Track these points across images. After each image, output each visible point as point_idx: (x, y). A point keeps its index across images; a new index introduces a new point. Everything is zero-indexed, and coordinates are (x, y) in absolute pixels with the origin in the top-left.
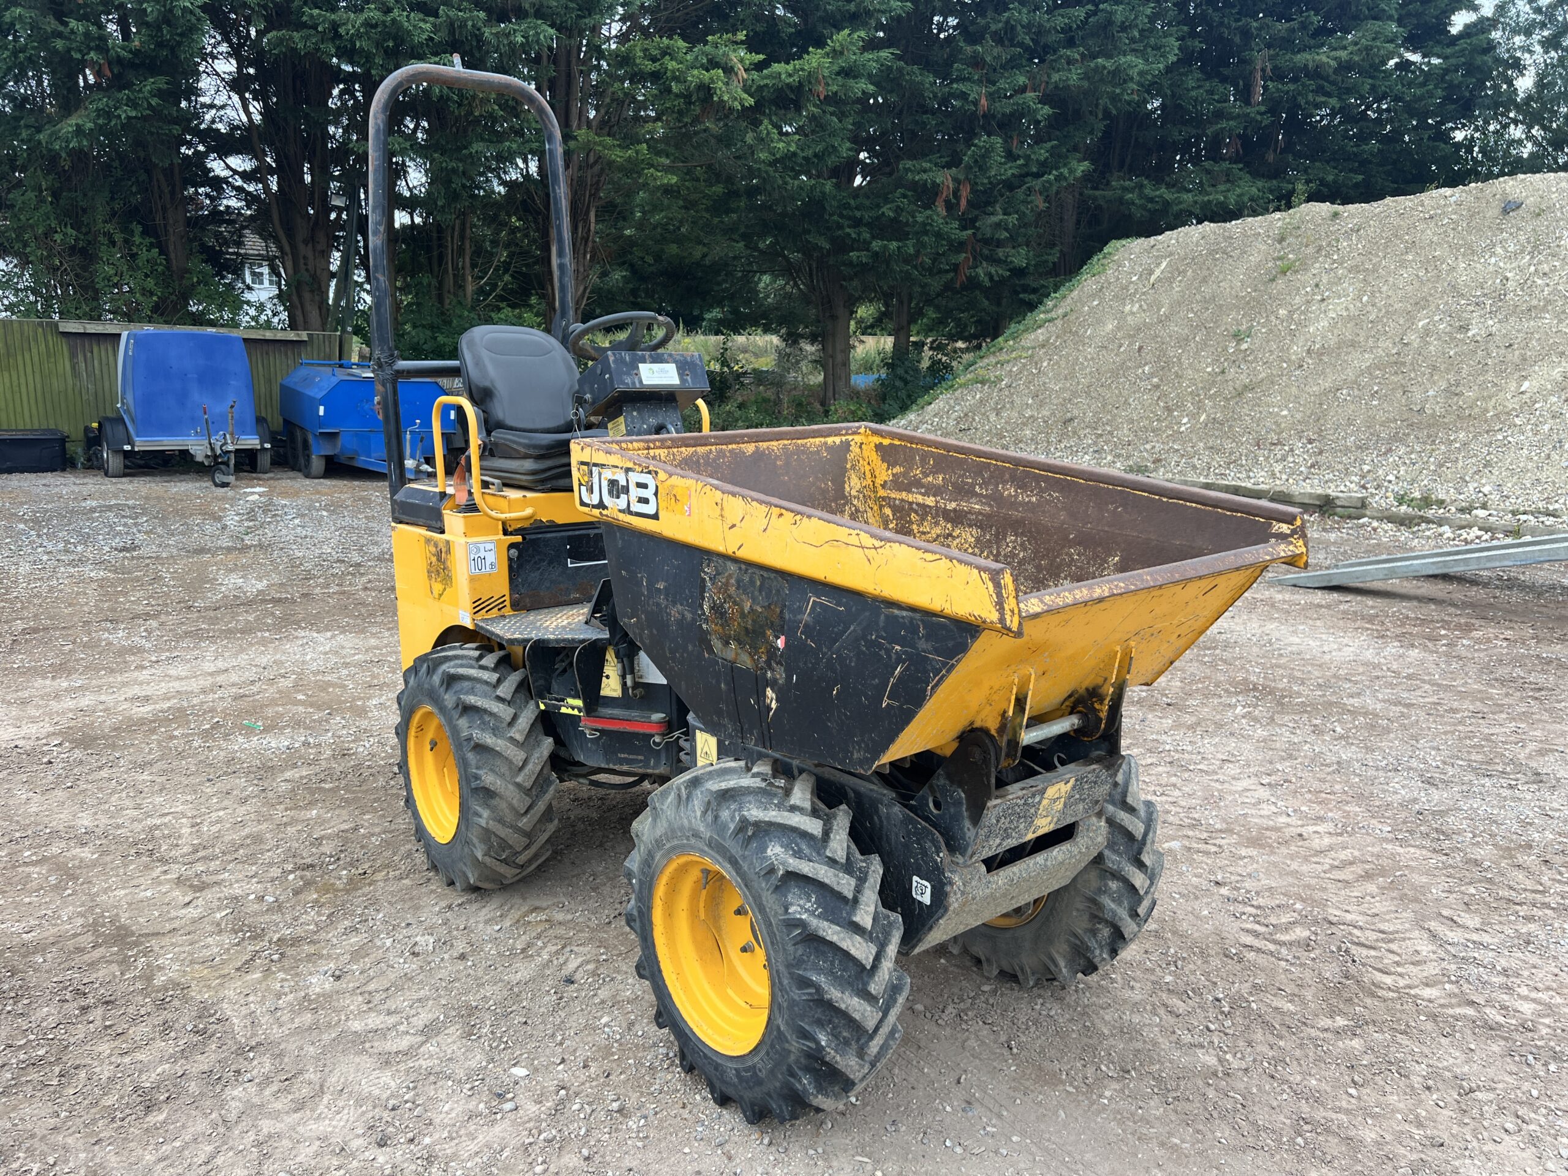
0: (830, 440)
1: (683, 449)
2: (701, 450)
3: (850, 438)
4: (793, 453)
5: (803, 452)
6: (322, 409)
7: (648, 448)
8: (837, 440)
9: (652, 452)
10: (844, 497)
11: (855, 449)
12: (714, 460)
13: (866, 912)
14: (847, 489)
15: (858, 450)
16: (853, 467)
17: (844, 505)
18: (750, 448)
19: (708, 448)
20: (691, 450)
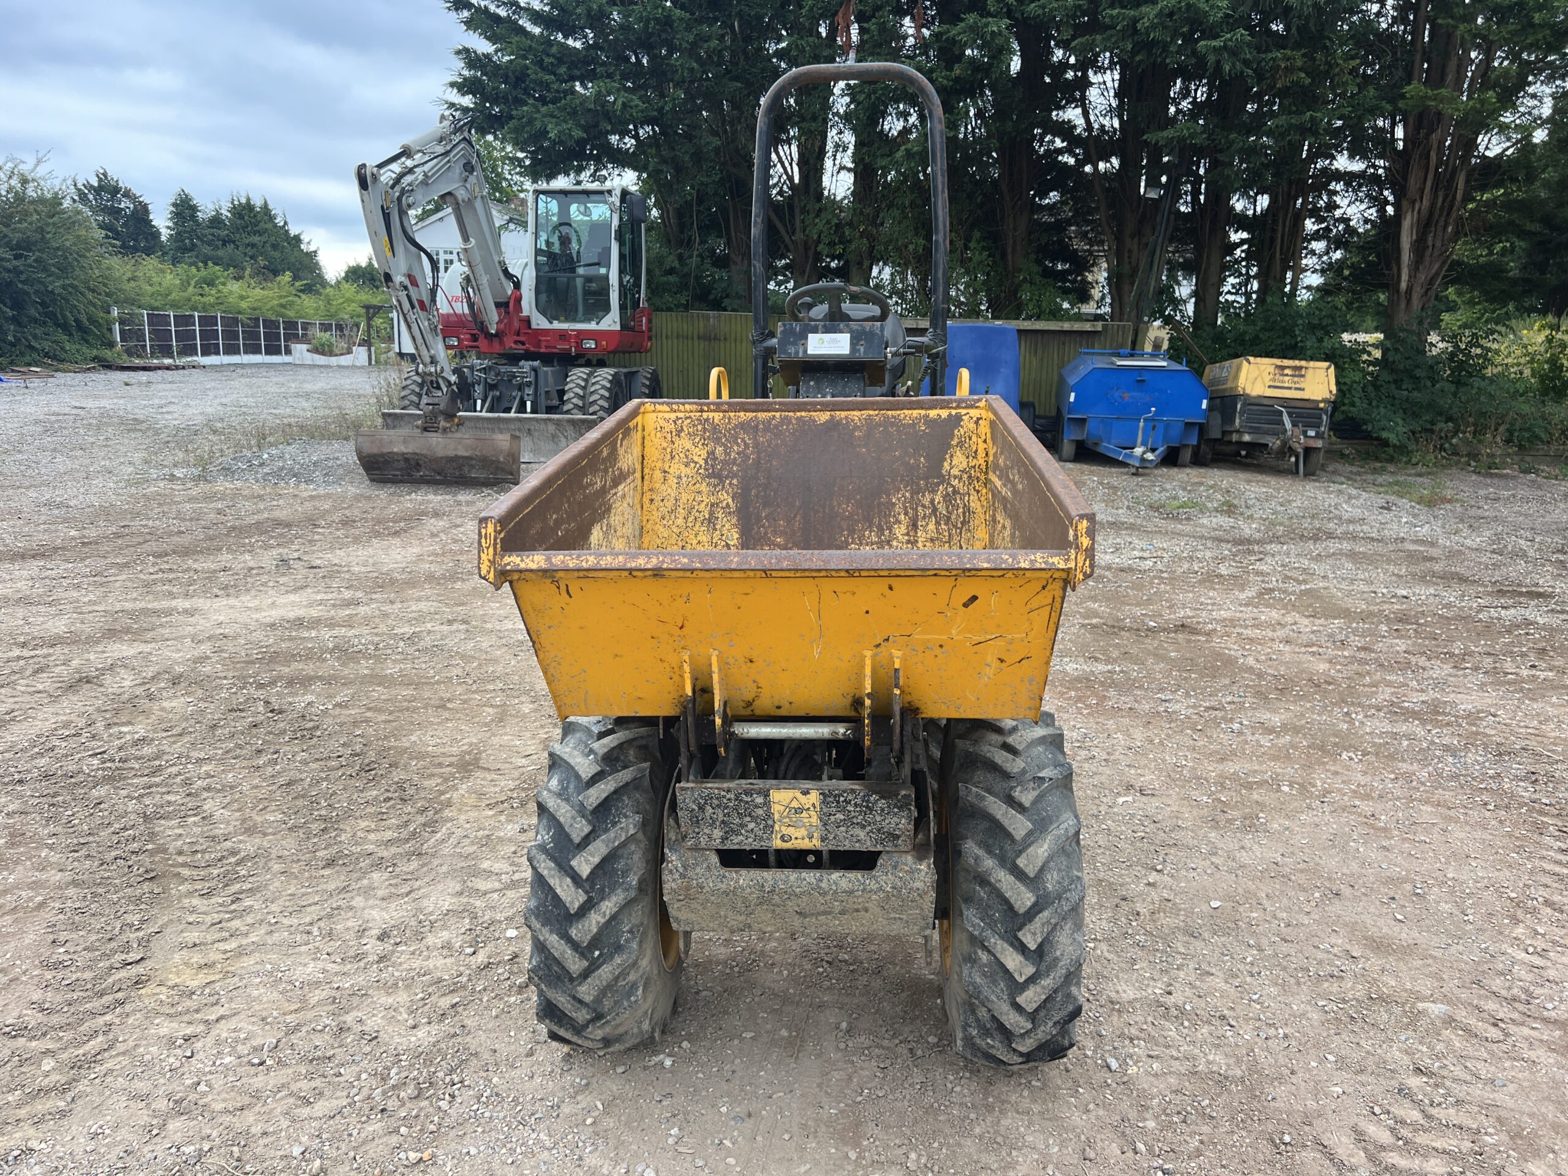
0: (933, 413)
1: (742, 414)
2: (762, 416)
3: (963, 412)
4: (879, 425)
5: (893, 424)
6: (1073, 395)
7: (702, 411)
8: (944, 413)
9: (705, 415)
10: (940, 476)
11: (967, 424)
12: (776, 426)
13: (587, 861)
14: (946, 465)
15: (972, 426)
16: (961, 444)
17: (938, 485)
18: (823, 417)
19: (770, 414)
20: (751, 415)
